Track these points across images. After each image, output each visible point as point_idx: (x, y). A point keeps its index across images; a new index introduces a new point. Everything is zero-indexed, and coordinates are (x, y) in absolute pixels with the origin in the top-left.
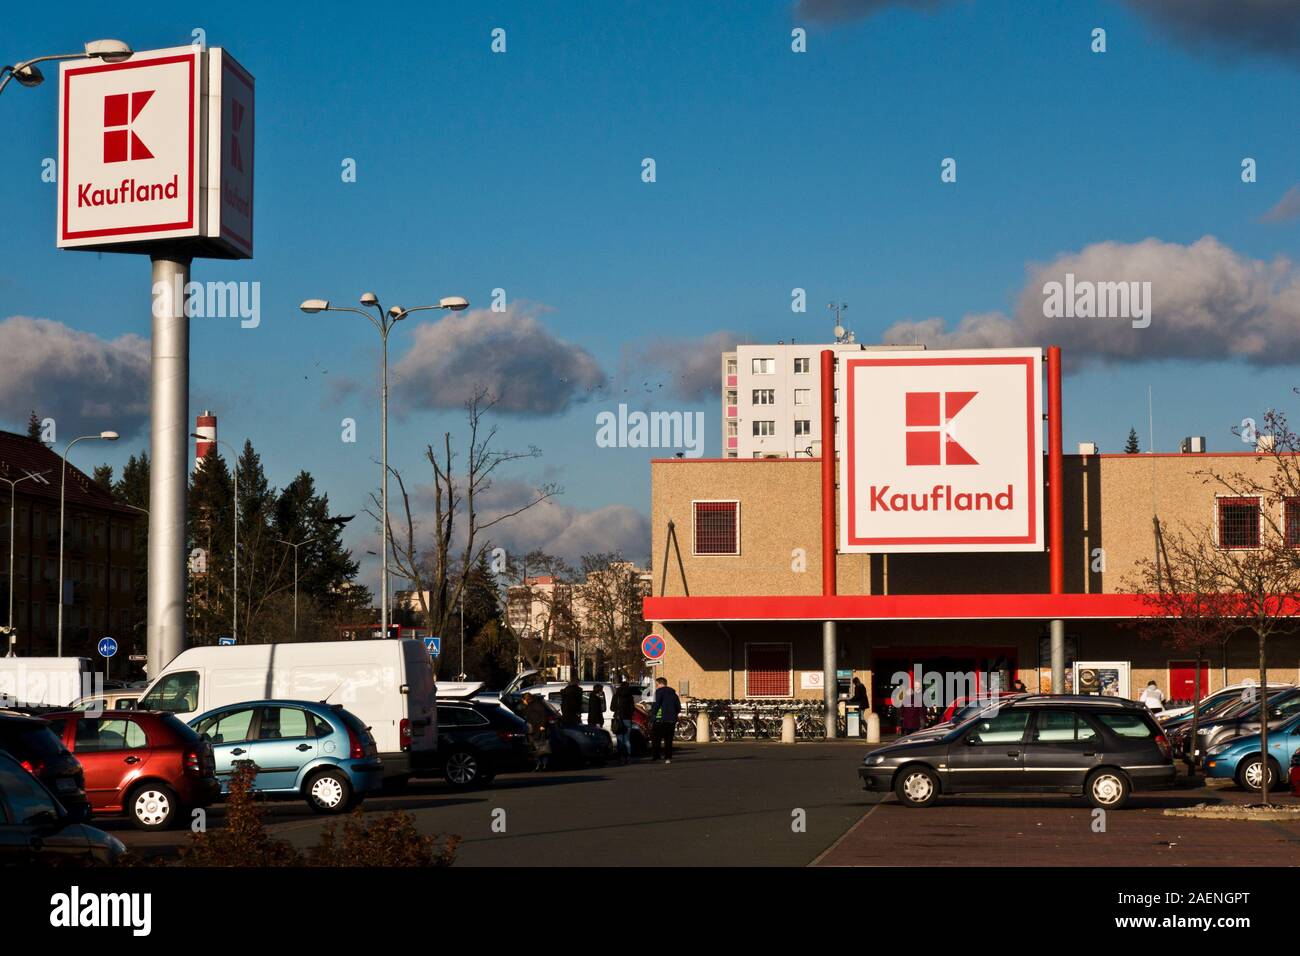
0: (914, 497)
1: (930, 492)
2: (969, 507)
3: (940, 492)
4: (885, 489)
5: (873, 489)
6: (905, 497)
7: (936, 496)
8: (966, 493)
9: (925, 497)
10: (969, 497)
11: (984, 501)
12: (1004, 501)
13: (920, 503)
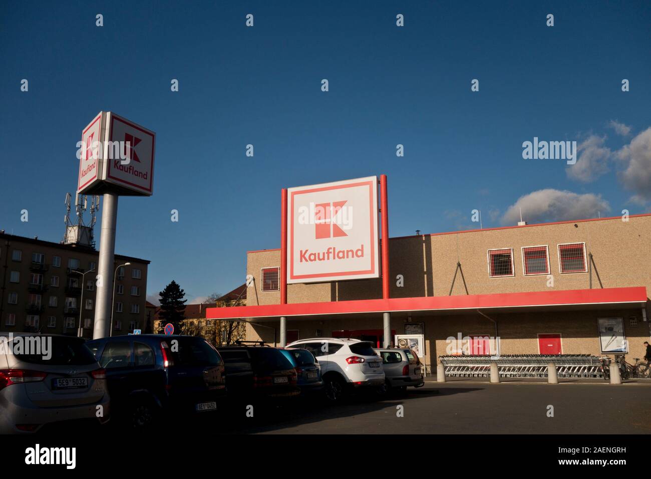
0: (319, 254)
1: (326, 251)
2: (343, 257)
3: (330, 251)
4: (307, 251)
5: (301, 252)
6: (315, 255)
7: (328, 253)
8: (342, 250)
9: (324, 253)
10: (343, 252)
11: (350, 253)
12: (359, 253)
13: (321, 257)
